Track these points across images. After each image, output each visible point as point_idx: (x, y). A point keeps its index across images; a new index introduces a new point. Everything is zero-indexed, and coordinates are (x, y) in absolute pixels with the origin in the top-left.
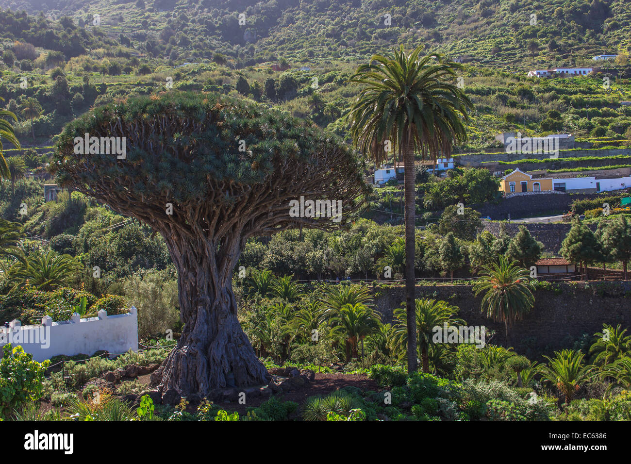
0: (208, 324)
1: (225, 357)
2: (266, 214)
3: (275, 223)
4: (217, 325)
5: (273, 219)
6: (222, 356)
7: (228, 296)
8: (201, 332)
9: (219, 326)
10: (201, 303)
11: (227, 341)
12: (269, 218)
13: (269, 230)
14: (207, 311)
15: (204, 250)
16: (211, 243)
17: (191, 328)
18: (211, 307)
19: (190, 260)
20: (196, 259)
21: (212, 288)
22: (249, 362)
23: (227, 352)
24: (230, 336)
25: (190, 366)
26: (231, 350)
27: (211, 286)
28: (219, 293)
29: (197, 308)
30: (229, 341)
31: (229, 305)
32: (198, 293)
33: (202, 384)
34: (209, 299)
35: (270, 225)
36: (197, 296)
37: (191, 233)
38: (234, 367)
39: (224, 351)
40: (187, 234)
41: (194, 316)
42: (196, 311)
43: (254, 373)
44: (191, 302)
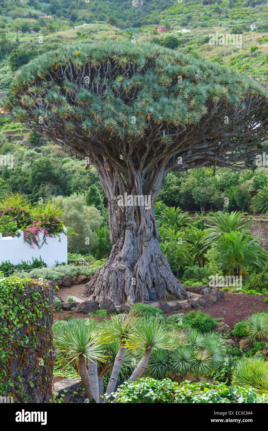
0: (134, 245)
1: (149, 274)
2: (186, 152)
3: (192, 160)
4: (142, 247)
5: (191, 157)
6: (147, 273)
7: (152, 222)
8: (128, 252)
9: (144, 248)
10: (128, 228)
11: (150, 261)
12: (188, 156)
13: (187, 166)
14: (133, 234)
15: (133, 181)
16: (140, 175)
17: (119, 248)
18: (137, 231)
19: (120, 189)
20: (126, 189)
21: (138, 214)
22: (168, 280)
23: (150, 270)
24: (152, 257)
25: (119, 281)
26: (154, 269)
27: (137, 212)
28: (145, 220)
29: (125, 232)
30: (152, 261)
31: (152, 230)
32: (126, 219)
33: (129, 296)
34: (135, 224)
35: (188, 162)
36: (125, 221)
37: (123, 166)
38: (156, 284)
39: (148, 269)
40: (119, 167)
41: (122, 238)
42: (125, 234)
43: (171, 289)
44: (120, 225)
